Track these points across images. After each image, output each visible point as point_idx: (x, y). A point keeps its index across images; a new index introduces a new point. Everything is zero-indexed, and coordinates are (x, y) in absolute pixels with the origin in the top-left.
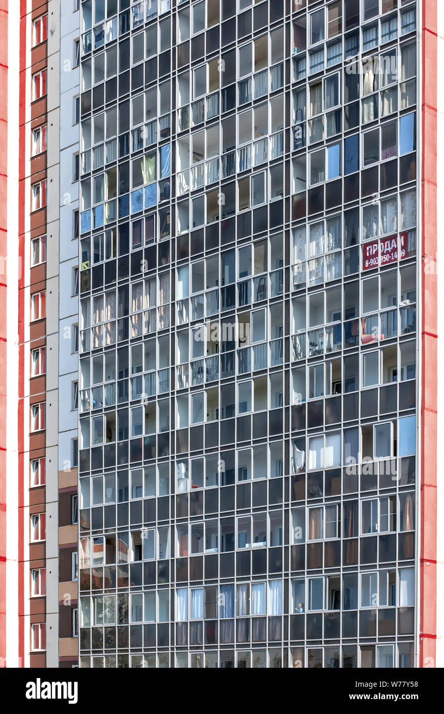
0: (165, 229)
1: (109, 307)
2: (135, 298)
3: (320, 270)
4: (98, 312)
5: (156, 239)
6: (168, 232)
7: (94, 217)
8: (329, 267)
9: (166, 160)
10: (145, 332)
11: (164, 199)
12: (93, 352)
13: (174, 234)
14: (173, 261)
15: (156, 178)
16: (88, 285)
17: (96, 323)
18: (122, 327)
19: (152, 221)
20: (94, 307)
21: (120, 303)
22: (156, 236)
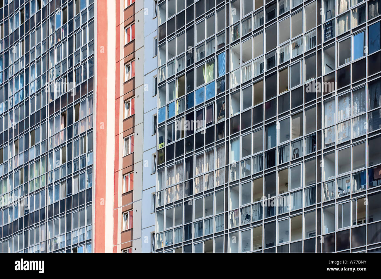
0: (221, 113)
1: (178, 174)
2: (198, 166)
3: (347, 131)
4: (170, 178)
5: (214, 121)
6: (223, 116)
7: (168, 112)
8: (355, 128)
9: (222, 64)
10: (205, 189)
11: (220, 92)
12: (166, 206)
13: (228, 116)
14: (226, 135)
15: (214, 78)
16: (163, 160)
17: (168, 185)
18: (187, 188)
19: (211, 109)
20: (167, 175)
21: (186, 170)
22: (214, 119)
